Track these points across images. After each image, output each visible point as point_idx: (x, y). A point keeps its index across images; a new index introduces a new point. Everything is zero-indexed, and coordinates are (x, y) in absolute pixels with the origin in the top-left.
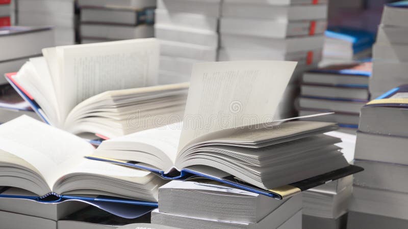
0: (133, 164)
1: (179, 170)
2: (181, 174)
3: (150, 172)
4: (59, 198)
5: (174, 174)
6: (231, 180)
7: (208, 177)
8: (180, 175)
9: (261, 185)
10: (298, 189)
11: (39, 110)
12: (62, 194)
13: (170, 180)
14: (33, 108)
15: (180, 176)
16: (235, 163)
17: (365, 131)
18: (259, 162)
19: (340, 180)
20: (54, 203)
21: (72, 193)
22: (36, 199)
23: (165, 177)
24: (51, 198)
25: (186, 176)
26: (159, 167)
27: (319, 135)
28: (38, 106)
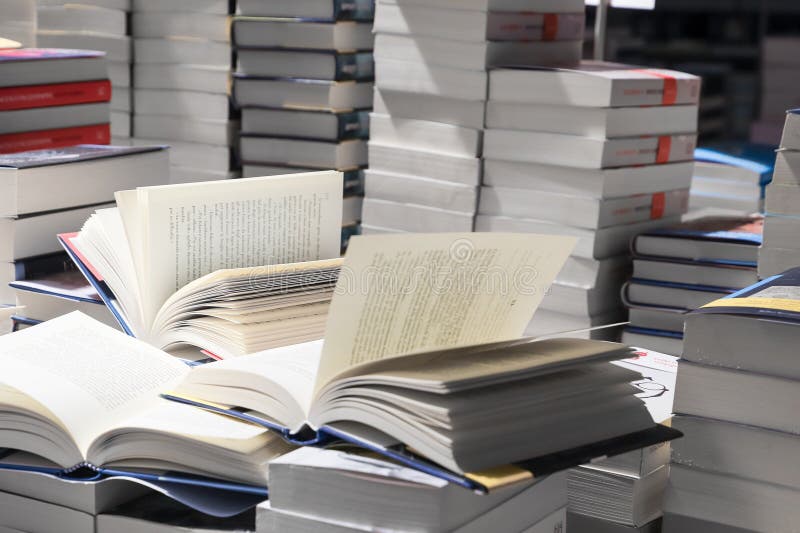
0: (239, 412)
1: (315, 428)
2: (318, 435)
3: (266, 430)
4: (96, 473)
5: (305, 436)
6: (400, 452)
7: (362, 444)
8: (315, 438)
9: (452, 465)
10: (527, 474)
11: (113, 302)
12: (104, 466)
13: (300, 447)
14: (103, 298)
15: (316, 440)
16: (408, 420)
17: (694, 359)
18: (448, 420)
19: (647, 449)
20: (86, 483)
21: (122, 464)
22: (57, 475)
23: (293, 441)
24: (82, 472)
25: (326, 440)
26: (281, 420)
27: (600, 366)
28: (110, 295)
